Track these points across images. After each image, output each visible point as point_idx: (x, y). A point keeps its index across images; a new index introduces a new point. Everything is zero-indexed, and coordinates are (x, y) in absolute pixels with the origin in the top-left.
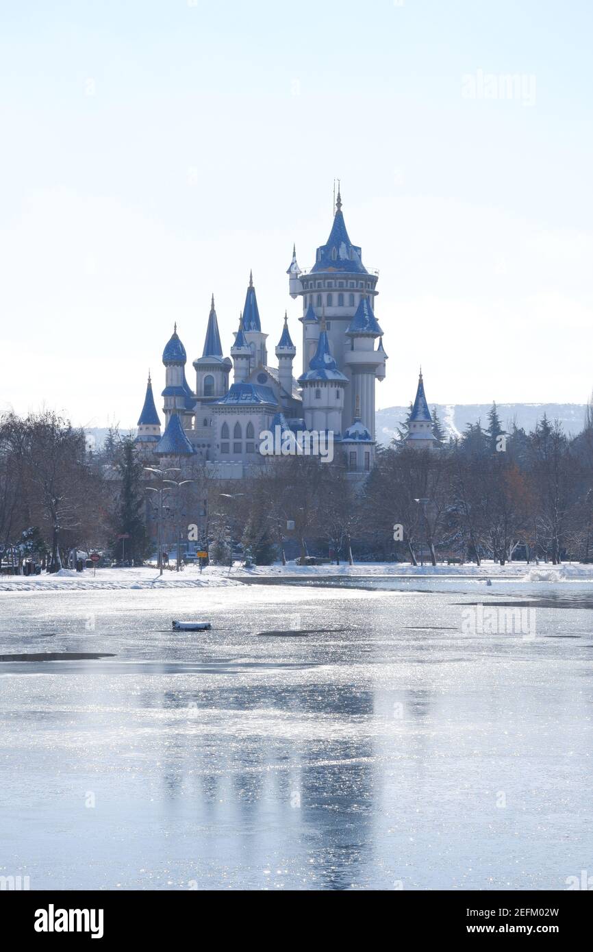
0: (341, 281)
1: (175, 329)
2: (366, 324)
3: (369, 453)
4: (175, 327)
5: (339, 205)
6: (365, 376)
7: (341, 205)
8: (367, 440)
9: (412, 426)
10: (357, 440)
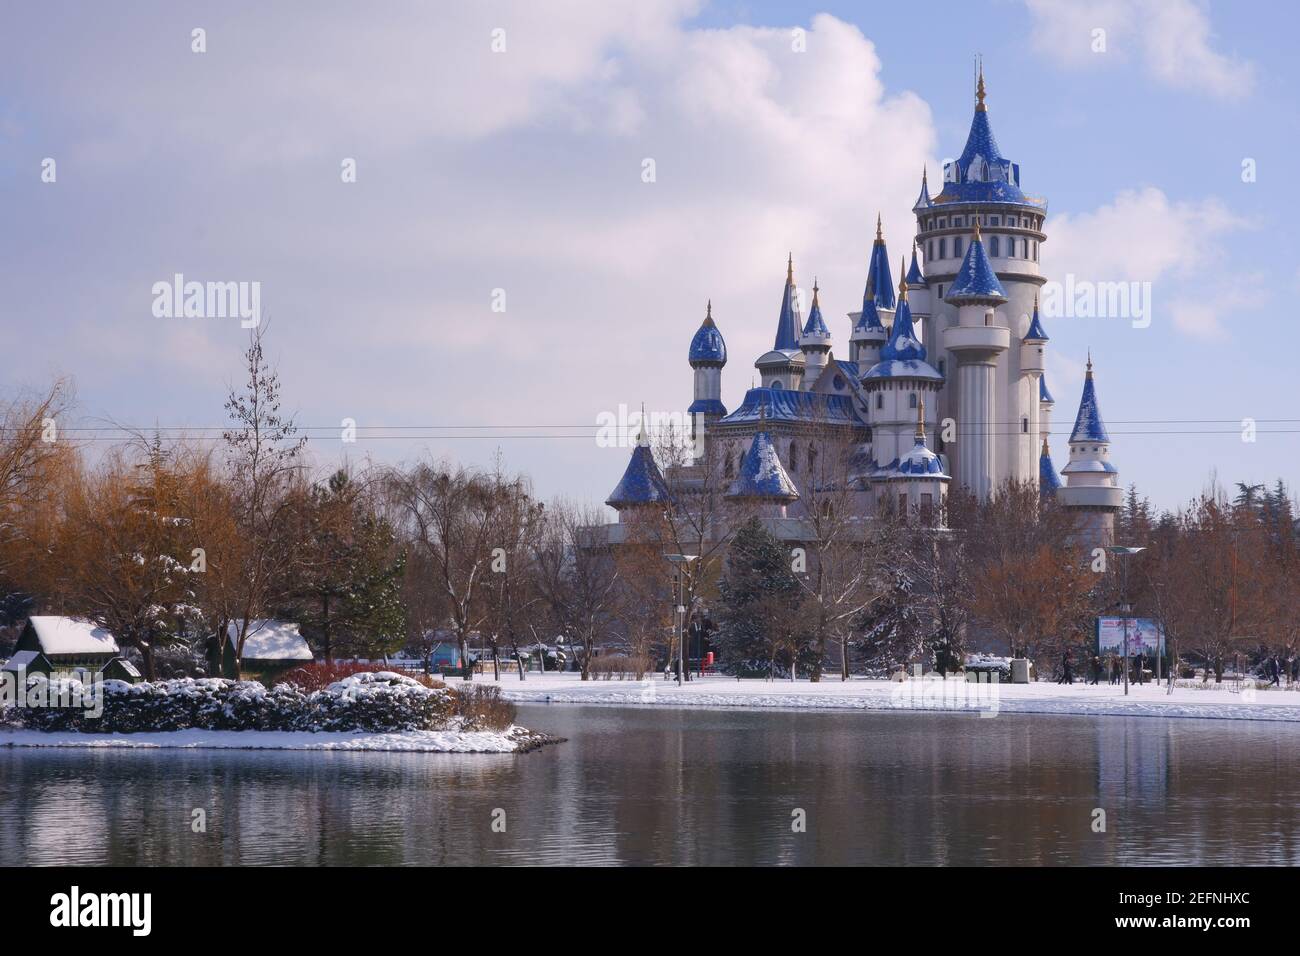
0: (958, 216)
1: (709, 311)
2: (968, 282)
3: (930, 495)
4: (709, 307)
5: (981, 94)
6: (969, 369)
7: (985, 94)
8: (927, 475)
9: (1078, 450)
10: (909, 474)
